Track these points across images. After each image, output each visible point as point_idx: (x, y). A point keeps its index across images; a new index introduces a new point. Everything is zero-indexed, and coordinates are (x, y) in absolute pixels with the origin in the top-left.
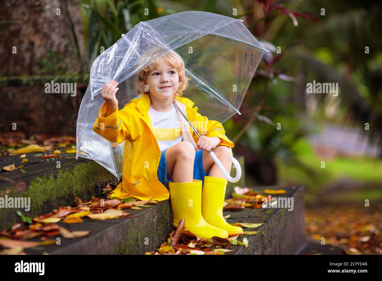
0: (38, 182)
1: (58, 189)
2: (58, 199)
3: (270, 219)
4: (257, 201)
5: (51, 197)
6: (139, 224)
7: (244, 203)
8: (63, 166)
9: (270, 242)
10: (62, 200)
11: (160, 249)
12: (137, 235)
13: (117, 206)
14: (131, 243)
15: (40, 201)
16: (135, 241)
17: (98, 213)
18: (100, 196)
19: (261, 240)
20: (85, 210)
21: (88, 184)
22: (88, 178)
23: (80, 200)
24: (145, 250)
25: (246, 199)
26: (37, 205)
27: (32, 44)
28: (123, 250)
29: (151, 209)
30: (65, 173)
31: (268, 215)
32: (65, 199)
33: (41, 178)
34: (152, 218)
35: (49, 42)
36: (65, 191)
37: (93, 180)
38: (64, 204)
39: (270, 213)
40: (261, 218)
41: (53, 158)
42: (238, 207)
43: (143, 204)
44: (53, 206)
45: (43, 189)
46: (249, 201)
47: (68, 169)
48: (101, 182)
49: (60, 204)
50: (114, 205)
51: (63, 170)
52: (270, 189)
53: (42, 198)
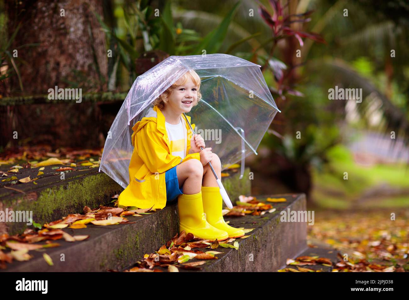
0: (48, 193)
1: (68, 198)
2: (68, 208)
3: (264, 225)
4: (258, 208)
5: (61, 205)
6: (138, 229)
7: (245, 211)
8: (73, 178)
9: (264, 246)
10: (72, 208)
11: (159, 251)
12: (136, 239)
13: (120, 213)
14: (130, 246)
15: (50, 210)
16: (134, 244)
17: (102, 220)
18: (109, 204)
19: (254, 244)
20: (90, 217)
21: (97, 194)
22: (97, 188)
23: (89, 208)
24: (144, 252)
25: (248, 207)
26: (48, 213)
27: (58, 64)
28: (121, 252)
29: (150, 216)
30: (75, 184)
31: (264, 221)
32: (75, 207)
33: (52, 189)
34: (151, 224)
35: (74, 62)
36: (74, 201)
37: (103, 190)
38: (74, 212)
39: (266, 219)
40: (257, 224)
41: (67, 170)
42: (238, 214)
43: (144, 212)
44: (63, 214)
45: (53, 199)
46: (251, 208)
47: (78, 181)
48: (110, 192)
49: (69, 212)
50: (117, 213)
51: (72, 182)
52: (272, 198)
53: (52, 207)
